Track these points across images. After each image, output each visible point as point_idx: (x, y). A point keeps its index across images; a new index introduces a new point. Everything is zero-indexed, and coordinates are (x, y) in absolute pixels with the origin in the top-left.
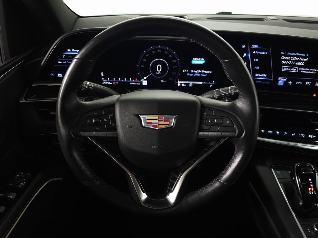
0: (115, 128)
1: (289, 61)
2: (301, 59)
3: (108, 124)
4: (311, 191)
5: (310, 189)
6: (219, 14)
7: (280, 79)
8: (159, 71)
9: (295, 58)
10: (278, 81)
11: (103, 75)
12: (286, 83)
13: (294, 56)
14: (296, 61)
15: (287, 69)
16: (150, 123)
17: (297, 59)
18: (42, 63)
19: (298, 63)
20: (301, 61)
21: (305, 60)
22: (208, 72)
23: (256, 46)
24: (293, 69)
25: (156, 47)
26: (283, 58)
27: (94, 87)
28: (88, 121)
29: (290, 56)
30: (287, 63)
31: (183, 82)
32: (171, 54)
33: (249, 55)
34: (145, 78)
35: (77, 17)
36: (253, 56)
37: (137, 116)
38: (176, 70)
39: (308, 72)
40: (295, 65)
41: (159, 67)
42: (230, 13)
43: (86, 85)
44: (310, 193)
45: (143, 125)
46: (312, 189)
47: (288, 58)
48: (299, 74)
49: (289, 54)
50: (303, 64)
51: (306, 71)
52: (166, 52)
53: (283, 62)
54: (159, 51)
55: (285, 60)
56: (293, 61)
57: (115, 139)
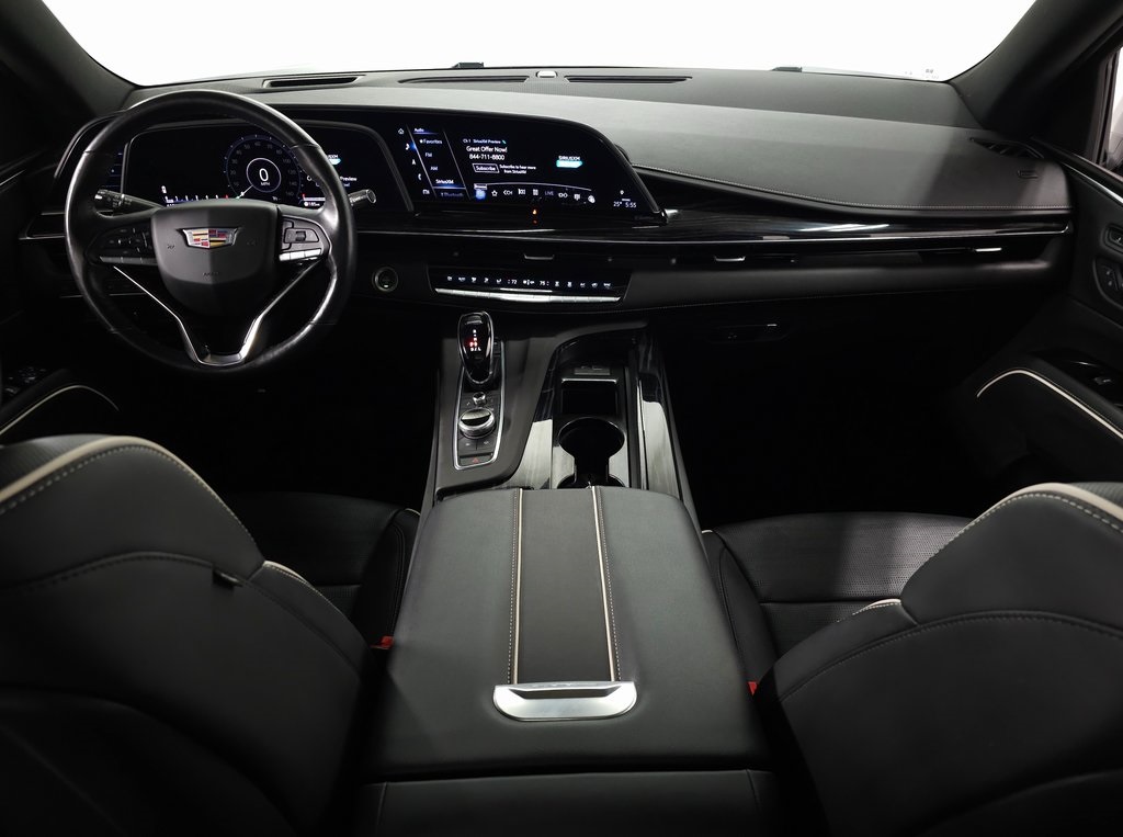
0: (151, 254)
1: (479, 153)
2: (497, 149)
3: (142, 247)
4: (474, 347)
5: (471, 344)
6: (455, 68)
7: (476, 186)
8: (265, 181)
9: (486, 148)
10: (474, 192)
11: (165, 192)
12: (488, 192)
13: (485, 145)
14: (491, 154)
15: (482, 168)
16: (198, 240)
17: (491, 150)
18: (56, 174)
19: (495, 157)
20: (498, 153)
21: (504, 150)
22: (351, 179)
23: (421, 130)
24: (491, 168)
25: (249, 138)
26: (469, 149)
27: (132, 203)
28: (112, 242)
29: (480, 145)
30: (477, 157)
31: (311, 199)
32: (279, 148)
33: (415, 147)
34: (243, 194)
35: (132, 87)
36: (422, 148)
37: (180, 231)
38: (295, 178)
39: (515, 172)
40: (491, 161)
41: (263, 172)
42: (479, 66)
43: (120, 199)
44: (472, 349)
45: (190, 244)
46: (476, 344)
47: (477, 149)
48: (502, 176)
49: (475, 141)
50: (502, 158)
51: (511, 169)
52: (269, 146)
53: (472, 157)
54: (257, 144)
55: (473, 153)
56: (486, 153)
57: (155, 269)
